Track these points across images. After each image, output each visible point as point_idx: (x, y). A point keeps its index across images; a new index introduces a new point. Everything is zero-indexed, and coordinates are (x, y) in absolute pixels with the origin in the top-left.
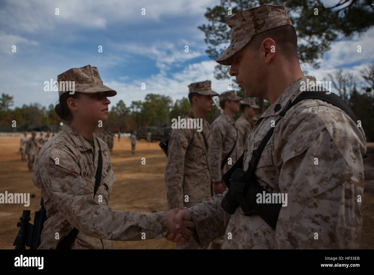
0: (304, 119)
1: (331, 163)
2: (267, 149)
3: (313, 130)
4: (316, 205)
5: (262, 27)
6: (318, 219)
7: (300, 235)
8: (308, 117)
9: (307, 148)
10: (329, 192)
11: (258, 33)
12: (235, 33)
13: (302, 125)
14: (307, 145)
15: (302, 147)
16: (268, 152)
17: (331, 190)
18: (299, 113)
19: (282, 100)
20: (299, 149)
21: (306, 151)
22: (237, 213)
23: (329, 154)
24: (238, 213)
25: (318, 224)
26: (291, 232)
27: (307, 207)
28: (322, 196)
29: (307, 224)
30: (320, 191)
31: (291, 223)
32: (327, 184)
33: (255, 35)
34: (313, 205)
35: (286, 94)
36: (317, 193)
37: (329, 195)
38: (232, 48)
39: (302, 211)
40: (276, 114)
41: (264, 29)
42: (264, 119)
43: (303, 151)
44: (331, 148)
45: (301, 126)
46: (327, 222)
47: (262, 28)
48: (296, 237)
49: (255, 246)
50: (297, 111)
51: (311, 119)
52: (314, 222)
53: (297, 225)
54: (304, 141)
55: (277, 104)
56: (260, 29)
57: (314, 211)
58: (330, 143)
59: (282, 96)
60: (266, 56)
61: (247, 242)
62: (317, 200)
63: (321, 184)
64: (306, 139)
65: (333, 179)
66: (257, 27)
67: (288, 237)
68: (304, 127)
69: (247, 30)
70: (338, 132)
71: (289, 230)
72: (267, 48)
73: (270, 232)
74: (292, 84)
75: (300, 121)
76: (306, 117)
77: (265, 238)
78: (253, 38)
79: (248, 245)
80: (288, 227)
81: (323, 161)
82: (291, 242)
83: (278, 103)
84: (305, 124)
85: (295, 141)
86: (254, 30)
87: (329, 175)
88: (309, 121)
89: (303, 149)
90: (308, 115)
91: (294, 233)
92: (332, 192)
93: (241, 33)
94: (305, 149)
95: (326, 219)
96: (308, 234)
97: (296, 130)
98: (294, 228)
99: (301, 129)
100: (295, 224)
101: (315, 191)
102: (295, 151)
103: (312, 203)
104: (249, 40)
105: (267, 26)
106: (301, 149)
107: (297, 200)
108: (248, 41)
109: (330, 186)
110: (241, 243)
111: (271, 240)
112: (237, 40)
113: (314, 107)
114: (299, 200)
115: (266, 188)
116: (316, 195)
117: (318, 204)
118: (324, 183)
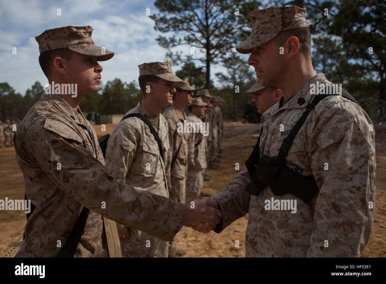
0: (336, 113)
1: (359, 147)
2: (299, 137)
3: (347, 122)
4: (351, 180)
5: (288, 25)
6: (353, 190)
7: (341, 203)
8: (339, 111)
9: (343, 136)
10: (359, 169)
11: (284, 30)
12: (262, 26)
13: (336, 117)
14: (343, 134)
15: (339, 135)
16: (301, 139)
17: (361, 167)
18: (330, 107)
19: (304, 94)
20: (336, 137)
21: (342, 139)
22: (264, 195)
23: (358, 140)
24: (266, 195)
25: (354, 193)
26: (335, 202)
27: (345, 181)
28: (355, 172)
29: (347, 194)
30: (354, 169)
31: (334, 195)
32: (358, 162)
33: (281, 32)
34: (350, 180)
35: (307, 89)
36: (352, 170)
37: (360, 171)
38: (257, 39)
39: (342, 185)
40: (302, 107)
41: (289, 27)
42: (286, 111)
43: (341, 139)
44: (359, 135)
45: (334, 118)
46: (360, 191)
47: (288, 27)
48: (339, 205)
49: (291, 219)
50: (329, 106)
51: (342, 113)
52: (351, 192)
53: (339, 196)
54: (341, 130)
55: (298, 97)
56: (286, 27)
57: (350, 184)
58: (358, 132)
59: (303, 91)
60: (289, 52)
61: (282, 217)
62: (352, 176)
63: (354, 163)
64: (342, 129)
65: (362, 158)
66: (284, 24)
67: (333, 206)
68: (337, 119)
69: (274, 26)
70: (360, 123)
71: (333, 200)
72: (291, 44)
73: (303, 206)
74: (311, 80)
75: (333, 115)
76: (337, 111)
77: (299, 211)
78: (279, 33)
79: (283, 220)
80: (331, 199)
81: (354, 146)
82: (335, 210)
83: (300, 97)
84: (337, 117)
85: (330, 131)
86: (281, 27)
87: (358, 156)
88: (341, 115)
89: (340, 137)
90: (339, 109)
91: (337, 202)
92: (361, 169)
93: (268, 27)
94: (342, 137)
95: (359, 189)
96: (348, 202)
97: (330, 122)
98: (336, 198)
99: (335, 121)
100: (337, 195)
101: (351, 169)
102: (333, 138)
103: (349, 178)
104: (276, 35)
105: (292, 25)
106: (338, 137)
107: (338, 177)
108: (274, 36)
109: (360, 164)
110: (275, 220)
111: (305, 212)
112: (262, 32)
113: (341, 103)
114: (339, 177)
115: (295, 170)
116: (352, 171)
117: (352, 178)
118: (356, 162)
